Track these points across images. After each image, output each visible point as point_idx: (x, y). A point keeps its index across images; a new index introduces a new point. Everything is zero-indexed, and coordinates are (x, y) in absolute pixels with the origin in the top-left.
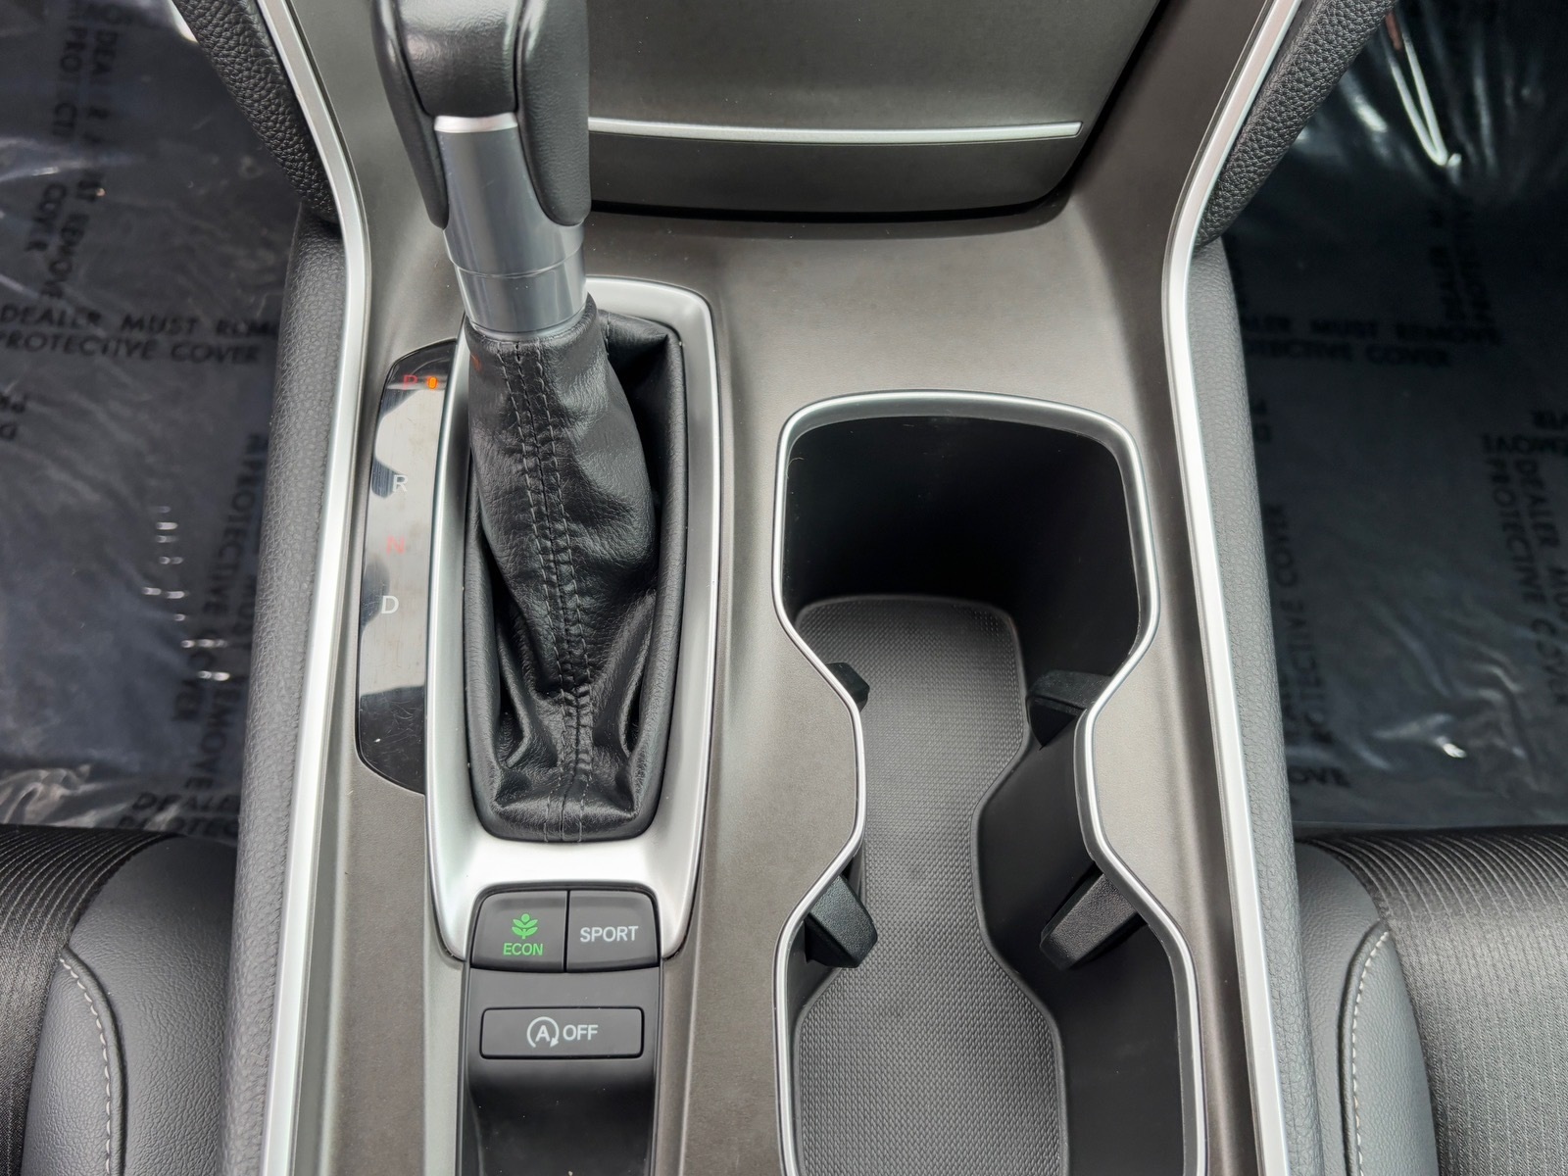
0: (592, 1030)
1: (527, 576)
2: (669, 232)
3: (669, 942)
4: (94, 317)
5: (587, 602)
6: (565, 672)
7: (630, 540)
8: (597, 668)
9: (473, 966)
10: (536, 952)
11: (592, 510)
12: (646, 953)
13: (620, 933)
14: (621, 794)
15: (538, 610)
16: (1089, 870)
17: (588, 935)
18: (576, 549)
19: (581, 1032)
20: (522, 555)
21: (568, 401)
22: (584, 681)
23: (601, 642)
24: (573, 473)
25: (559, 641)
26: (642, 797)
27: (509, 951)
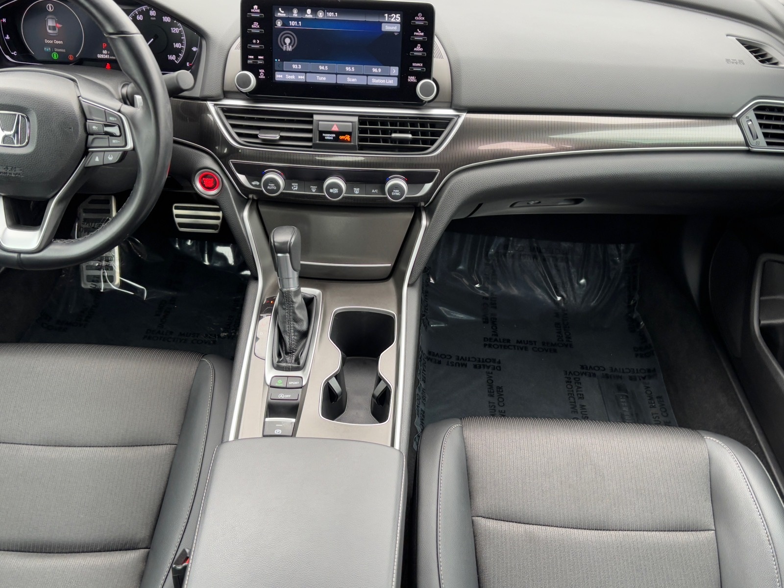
0: (290, 396)
1: (285, 331)
2: (317, 282)
3: (304, 383)
4: (171, 333)
5: (295, 338)
6: (290, 350)
7: (304, 327)
8: (296, 350)
9: (271, 387)
10: (281, 385)
11: (296, 320)
12: (300, 386)
13: (296, 383)
14: (299, 363)
15: (287, 339)
16: (380, 379)
17: (290, 383)
18: (294, 327)
19: (288, 396)
20: (284, 327)
21: (294, 300)
22: (294, 352)
23: (297, 346)
24: (294, 313)
25: (290, 344)
26: (302, 362)
27: (277, 385)
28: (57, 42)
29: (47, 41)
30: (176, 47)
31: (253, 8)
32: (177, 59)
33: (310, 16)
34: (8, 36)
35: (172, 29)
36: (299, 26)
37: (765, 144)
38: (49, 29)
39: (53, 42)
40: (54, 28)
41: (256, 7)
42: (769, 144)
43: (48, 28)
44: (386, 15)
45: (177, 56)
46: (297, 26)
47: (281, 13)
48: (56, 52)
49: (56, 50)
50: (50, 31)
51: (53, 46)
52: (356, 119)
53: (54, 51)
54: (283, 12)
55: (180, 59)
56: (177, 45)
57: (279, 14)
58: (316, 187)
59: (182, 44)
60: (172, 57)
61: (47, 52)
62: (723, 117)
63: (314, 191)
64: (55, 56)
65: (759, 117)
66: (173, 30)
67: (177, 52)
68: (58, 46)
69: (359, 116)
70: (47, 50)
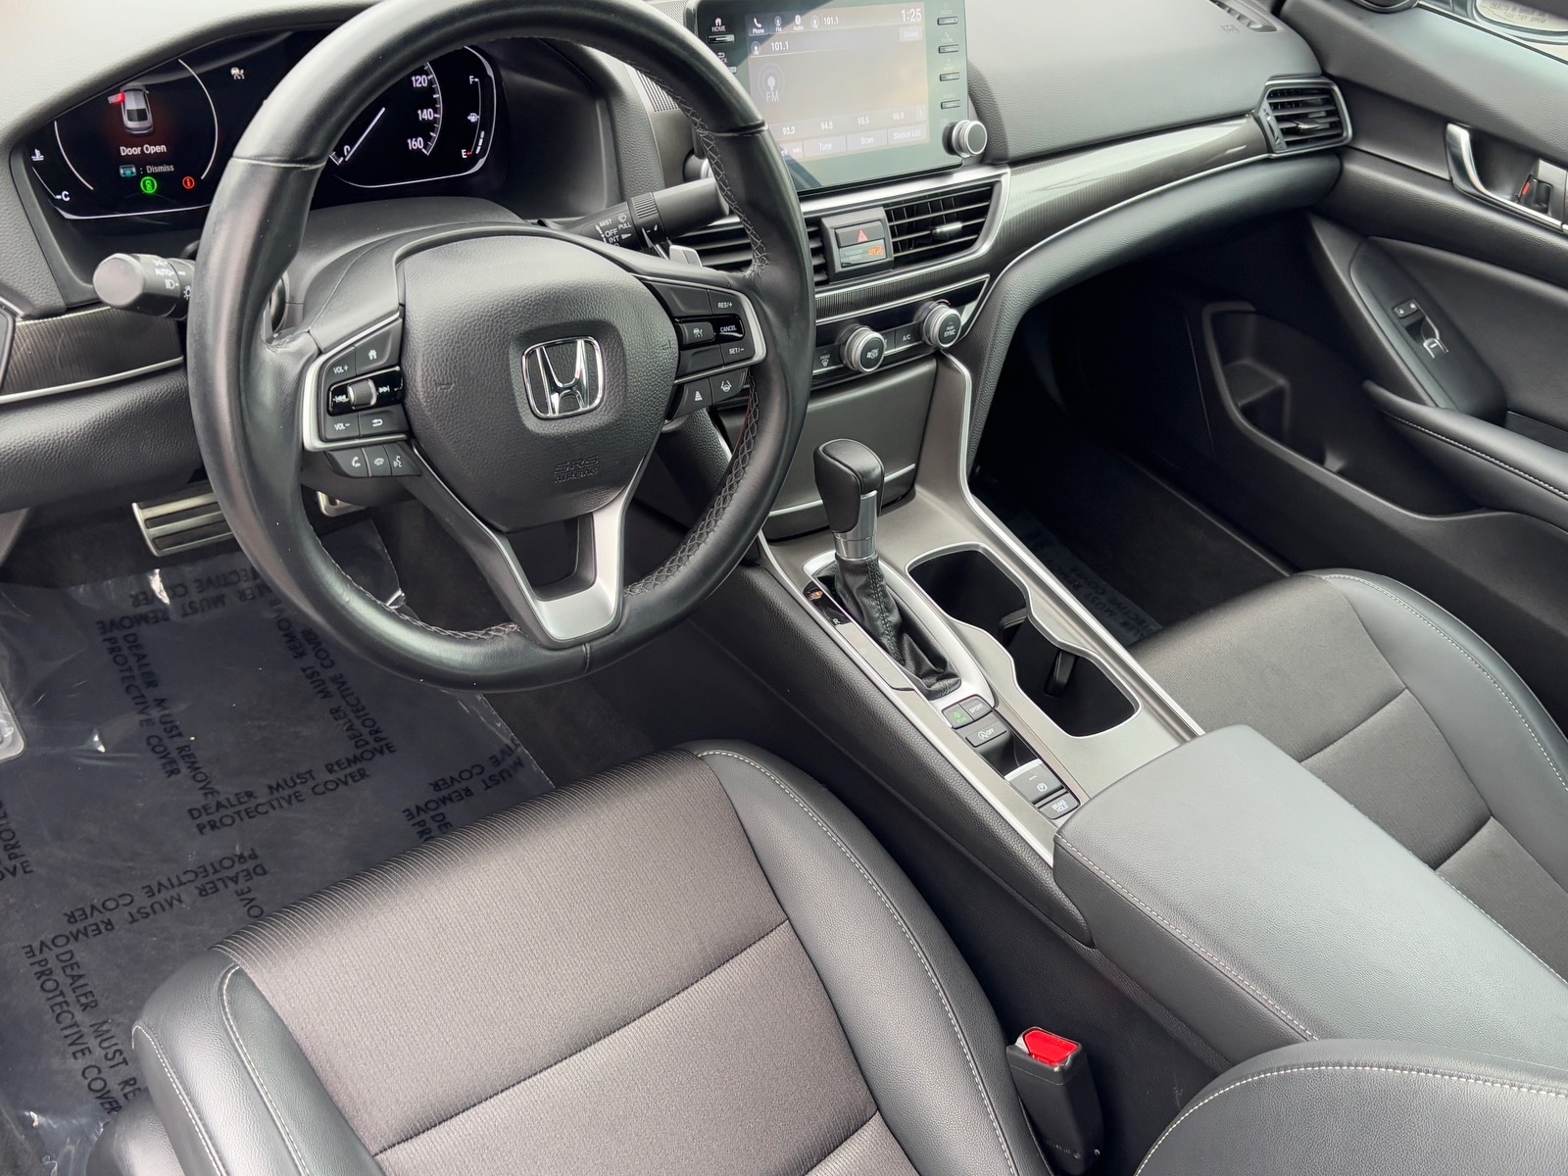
3: (990, 702)
5: (894, 639)
7: (897, 615)
9: (957, 728)
10: (966, 719)
11: (889, 607)
12: (989, 708)
13: (979, 707)
16: (1057, 651)
17: (971, 711)
18: (889, 621)
19: (990, 732)
28: (152, 150)
29: (125, 151)
30: (423, 119)
31: (715, 25)
32: (426, 146)
33: (801, 28)
34: (37, 152)
35: (413, 78)
36: (786, 51)
37: (1285, 146)
38: (130, 119)
39: (142, 150)
40: (141, 115)
41: (718, 21)
42: (1289, 144)
43: (125, 118)
44: (903, 12)
45: (427, 139)
46: (783, 51)
47: (758, 28)
48: (153, 175)
49: (150, 169)
50: (130, 124)
51: (141, 162)
52: (881, 213)
53: (146, 174)
54: (760, 26)
55: (432, 145)
56: (426, 114)
57: (754, 30)
58: (828, 356)
59: (435, 111)
60: (416, 144)
61: (126, 179)
62: (1239, 115)
63: (825, 364)
64: (149, 186)
65: (1274, 106)
66: (416, 81)
67: (424, 130)
68: (157, 159)
69: (885, 206)
70: (128, 172)
